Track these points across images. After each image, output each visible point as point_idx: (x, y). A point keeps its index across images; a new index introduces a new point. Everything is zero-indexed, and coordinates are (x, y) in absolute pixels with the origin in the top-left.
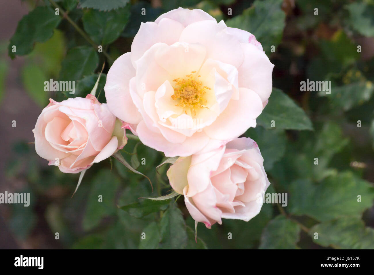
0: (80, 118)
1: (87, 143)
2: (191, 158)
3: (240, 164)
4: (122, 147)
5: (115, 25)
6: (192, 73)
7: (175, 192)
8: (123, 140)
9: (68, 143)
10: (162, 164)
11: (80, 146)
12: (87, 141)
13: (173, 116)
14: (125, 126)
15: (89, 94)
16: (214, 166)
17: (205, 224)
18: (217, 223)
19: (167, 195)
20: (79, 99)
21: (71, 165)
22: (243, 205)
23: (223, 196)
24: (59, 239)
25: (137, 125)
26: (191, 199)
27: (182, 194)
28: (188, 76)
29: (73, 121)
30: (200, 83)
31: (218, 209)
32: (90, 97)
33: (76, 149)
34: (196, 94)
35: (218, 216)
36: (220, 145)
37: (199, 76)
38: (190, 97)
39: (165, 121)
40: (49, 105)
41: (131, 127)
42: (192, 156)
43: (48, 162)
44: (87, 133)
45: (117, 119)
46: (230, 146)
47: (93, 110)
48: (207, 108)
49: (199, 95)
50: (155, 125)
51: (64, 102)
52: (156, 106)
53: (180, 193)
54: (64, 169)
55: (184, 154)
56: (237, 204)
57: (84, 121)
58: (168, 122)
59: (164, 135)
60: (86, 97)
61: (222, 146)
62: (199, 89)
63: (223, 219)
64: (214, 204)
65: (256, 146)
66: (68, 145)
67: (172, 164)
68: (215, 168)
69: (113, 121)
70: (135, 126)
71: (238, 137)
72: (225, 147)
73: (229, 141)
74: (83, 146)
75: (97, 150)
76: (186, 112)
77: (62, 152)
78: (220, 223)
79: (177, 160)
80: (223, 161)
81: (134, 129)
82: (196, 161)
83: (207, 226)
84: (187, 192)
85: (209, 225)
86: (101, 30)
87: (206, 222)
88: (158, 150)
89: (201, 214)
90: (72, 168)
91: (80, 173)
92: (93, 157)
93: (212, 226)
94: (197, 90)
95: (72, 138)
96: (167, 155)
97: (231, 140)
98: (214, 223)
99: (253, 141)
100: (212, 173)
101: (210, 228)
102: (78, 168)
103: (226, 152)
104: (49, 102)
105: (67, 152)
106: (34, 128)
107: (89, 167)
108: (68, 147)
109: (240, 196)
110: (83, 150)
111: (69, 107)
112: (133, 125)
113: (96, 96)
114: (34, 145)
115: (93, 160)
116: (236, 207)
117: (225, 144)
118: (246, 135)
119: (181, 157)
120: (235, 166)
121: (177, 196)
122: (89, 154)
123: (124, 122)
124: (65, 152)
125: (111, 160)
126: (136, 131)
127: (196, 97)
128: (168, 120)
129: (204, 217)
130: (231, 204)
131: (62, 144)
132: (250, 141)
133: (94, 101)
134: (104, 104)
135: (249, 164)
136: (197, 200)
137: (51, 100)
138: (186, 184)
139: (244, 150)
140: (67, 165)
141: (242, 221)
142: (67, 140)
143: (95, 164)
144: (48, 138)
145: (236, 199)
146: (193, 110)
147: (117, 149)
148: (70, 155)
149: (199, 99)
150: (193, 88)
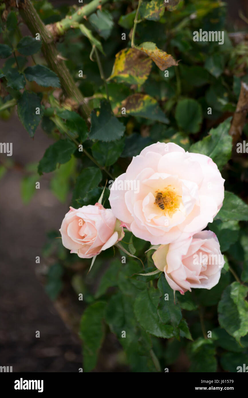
0: (91, 220)
1: (96, 237)
2: (168, 245)
3: (203, 249)
4: (121, 239)
5: (114, 153)
6: (168, 186)
7: (158, 270)
8: (122, 234)
9: (84, 237)
10: (149, 250)
11: (91, 239)
12: (96, 236)
13: (155, 217)
14: (123, 225)
15: (97, 203)
16: (184, 252)
17: (180, 292)
18: (188, 291)
19: (153, 272)
20: (90, 206)
21: (86, 252)
22: (207, 278)
23: (191, 272)
24: (82, 300)
25: (130, 224)
26: (170, 275)
27: (163, 271)
28: (166, 188)
29: (86, 222)
30: (174, 193)
31: (187, 282)
32: (97, 205)
33: (88, 242)
34: (171, 201)
35: (188, 286)
36: (189, 236)
37: (174, 189)
38: (168, 203)
39: (150, 221)
40: (70, 211)
41: (127, 225)
42: (169, 244)
43: (70, 251)
44: (97, 230)
45: (117, 219)
46: (196, 237)
47: (100, 214)
48: (179, 210)
49: (174, 201)
50: (143, 224)
51: (80, 209)
52: (143, 211)
53: (162, 270)
54: (81, 256)
55: (164, 243)
56: (202, 277)
57: (94, 222)
58: (152, 221)
59: (149, 231)
60: (95, 205)
61: (190, 237)
62: (174, 198)
63: (192, 289)
64: (185, 278)
65: (215, 236)
66: (84, 239)
67: (156, 250)
68: (185, 253)
69: (114, 221)
70: (129, 225)
71: (202, 230)
72: (192, 238)
73: (194, 233)
74: (93, 239)
75: (104, 242)
76: (165, 213)
77: (80, 244)
78: (191, 291)
79: (159, 247)
80: (191, 248)
81: (128, 227)
82: (172, 248)
83: (181, 293)
84: (167, 269)
85: (183, 292)
86: (104, 157)
87: (180, 291)
88: (146, 240)
89: (177, 285)
90: (87, 254)
91: (92, 258)
92: (101, 246)
93: (185, 293)
94: (172, 198)
95: (86, 234)
96: (152, 244)
97: (197, 232)
98: (186, 291)
99: (212, 232)
100: (183, 256)
101: (183, 294)
102: (91, 254)
103: (192, 241)
104: (69, 209)
105: (83, 244)
106: (60, 228)
107: (98, 254)
108: (84, 240)
109: (204, 272)
110: (93, 242)
111: (83, 213)
112: (128, 224)
113: (102, 204)
114: (61, 239)
115: (101, 249)
116: (201, 280)
117: (193, 235)
118: (207, 228)
119: (163, 245)
120: (200, 251)
121: (160, 272)
122: (98, 244)
123: (122, 222)
124: (81, 244)
125: (114, 248)
126: (130, 228)
127: (172, 203)
128: (152, 220)
129: (179, 287)
130: (197, 278)
131: (79, 238)
132: (210, 233)
133: (101, 207)
134: (108, 209)
135: (209, 249)
136: (174, 276)
137: (71, 207)
138: (165, 264)
139: (206, 240)
140: (83, 253)
141: (206, 289)
142: (83, 235)
143: (103, 251)
144: (69, 235)
145: (201, 274)
146: (170, 212)
147: (118, 240)
148: (85, 246)
149: (174, 204)
150: (169, 197)
